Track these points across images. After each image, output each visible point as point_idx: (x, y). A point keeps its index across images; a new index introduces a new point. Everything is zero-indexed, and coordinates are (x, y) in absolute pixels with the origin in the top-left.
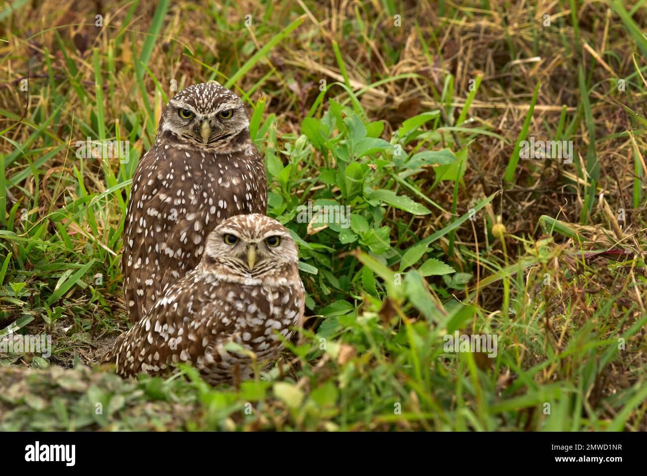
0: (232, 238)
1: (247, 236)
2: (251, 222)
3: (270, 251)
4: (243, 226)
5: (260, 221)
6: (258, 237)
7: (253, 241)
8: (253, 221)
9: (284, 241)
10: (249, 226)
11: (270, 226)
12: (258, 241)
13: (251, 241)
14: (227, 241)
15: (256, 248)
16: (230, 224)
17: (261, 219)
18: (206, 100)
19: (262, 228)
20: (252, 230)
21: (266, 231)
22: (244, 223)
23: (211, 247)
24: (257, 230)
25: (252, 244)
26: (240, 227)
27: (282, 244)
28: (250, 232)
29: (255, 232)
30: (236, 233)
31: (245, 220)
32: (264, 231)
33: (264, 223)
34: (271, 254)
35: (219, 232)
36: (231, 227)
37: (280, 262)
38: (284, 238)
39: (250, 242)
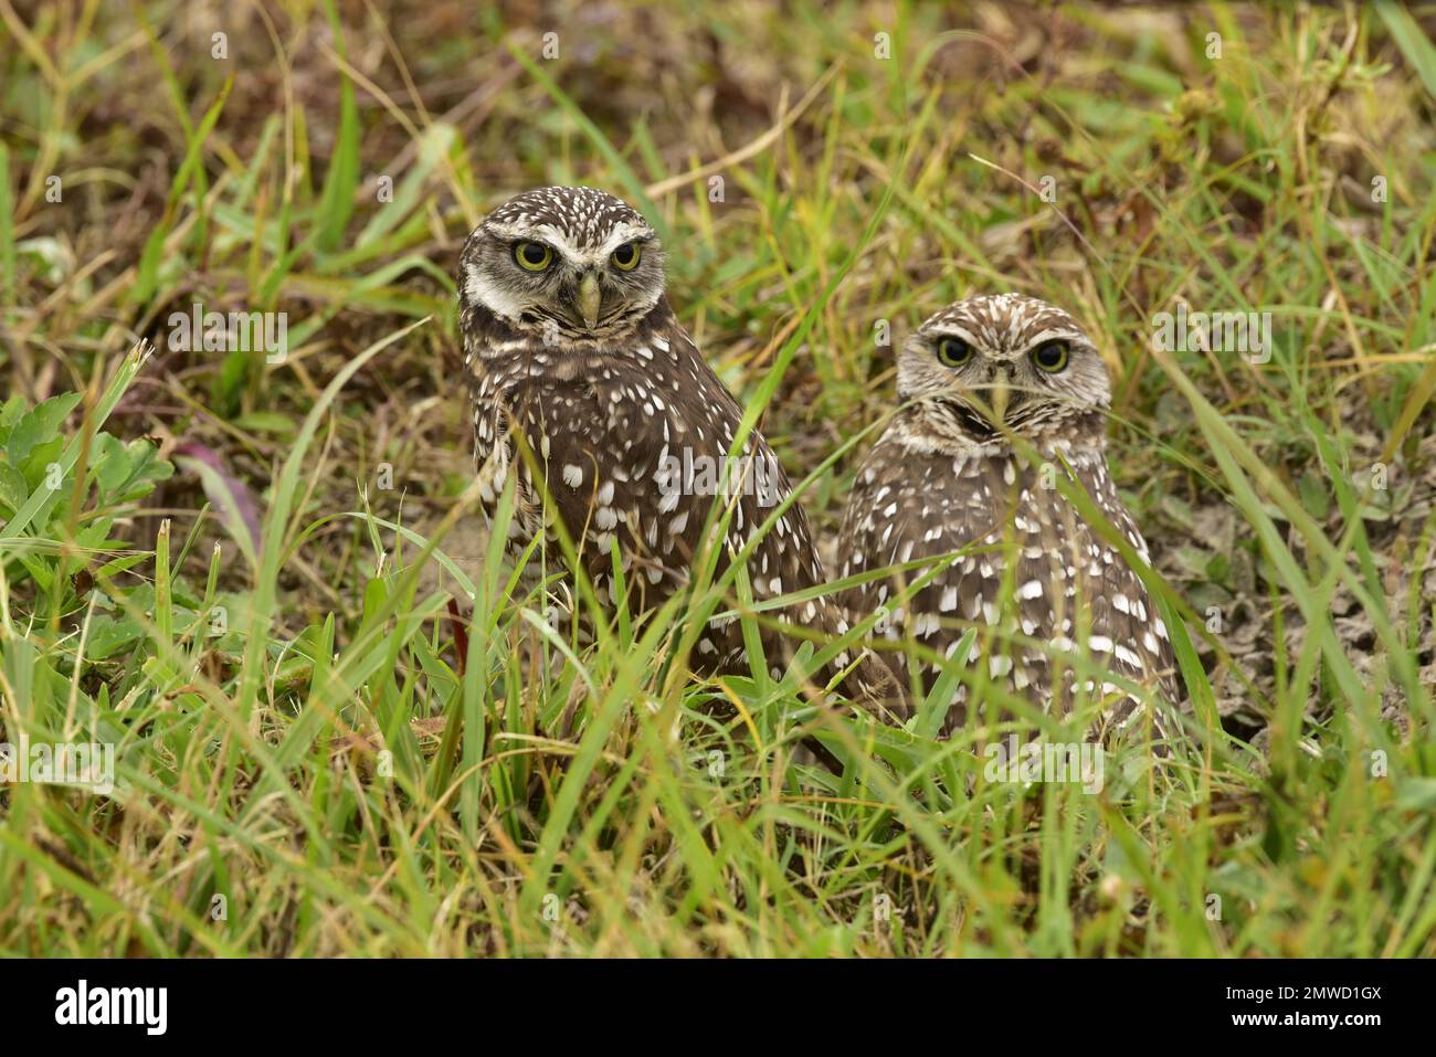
0: (957, 347)
1: (992, 346)
2: (998, 309)
3: (1044, 382)
4: (981, 318)
5: (1022, 309)
6: (1016, 347)
7: (1003, 357)
8: (1004, 308)
9: (1077, 356)
10: (996, 317)
11: (1045, 321)
12: (1014, 356)
13: (1000, 357)
14: (944, 355)
15: (1012, 374)
16: (951, 315)
17: (1023, 304)
18: (583, 216)
19: (1025, 325)
20: (1002, 327)
21: (1037, 332)
22: (983, 312)
23: (907, 368)
24: (1014, 328)
25: (1002, 363)
26: (974, 319)
27: (1072, 364)
28: (999, 333)
29: (1009, 334)
30: (966, 335)
31: (987, 306)
32: (1032, 332)
33: (1030, 313)
34: (1045, 389)
35: (927, 334)
36: (953, 320)
37: (1065, 406)
38: (1076, 349)
39: (998, 359)
